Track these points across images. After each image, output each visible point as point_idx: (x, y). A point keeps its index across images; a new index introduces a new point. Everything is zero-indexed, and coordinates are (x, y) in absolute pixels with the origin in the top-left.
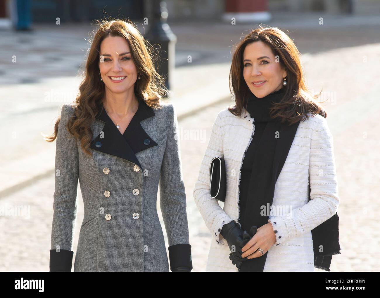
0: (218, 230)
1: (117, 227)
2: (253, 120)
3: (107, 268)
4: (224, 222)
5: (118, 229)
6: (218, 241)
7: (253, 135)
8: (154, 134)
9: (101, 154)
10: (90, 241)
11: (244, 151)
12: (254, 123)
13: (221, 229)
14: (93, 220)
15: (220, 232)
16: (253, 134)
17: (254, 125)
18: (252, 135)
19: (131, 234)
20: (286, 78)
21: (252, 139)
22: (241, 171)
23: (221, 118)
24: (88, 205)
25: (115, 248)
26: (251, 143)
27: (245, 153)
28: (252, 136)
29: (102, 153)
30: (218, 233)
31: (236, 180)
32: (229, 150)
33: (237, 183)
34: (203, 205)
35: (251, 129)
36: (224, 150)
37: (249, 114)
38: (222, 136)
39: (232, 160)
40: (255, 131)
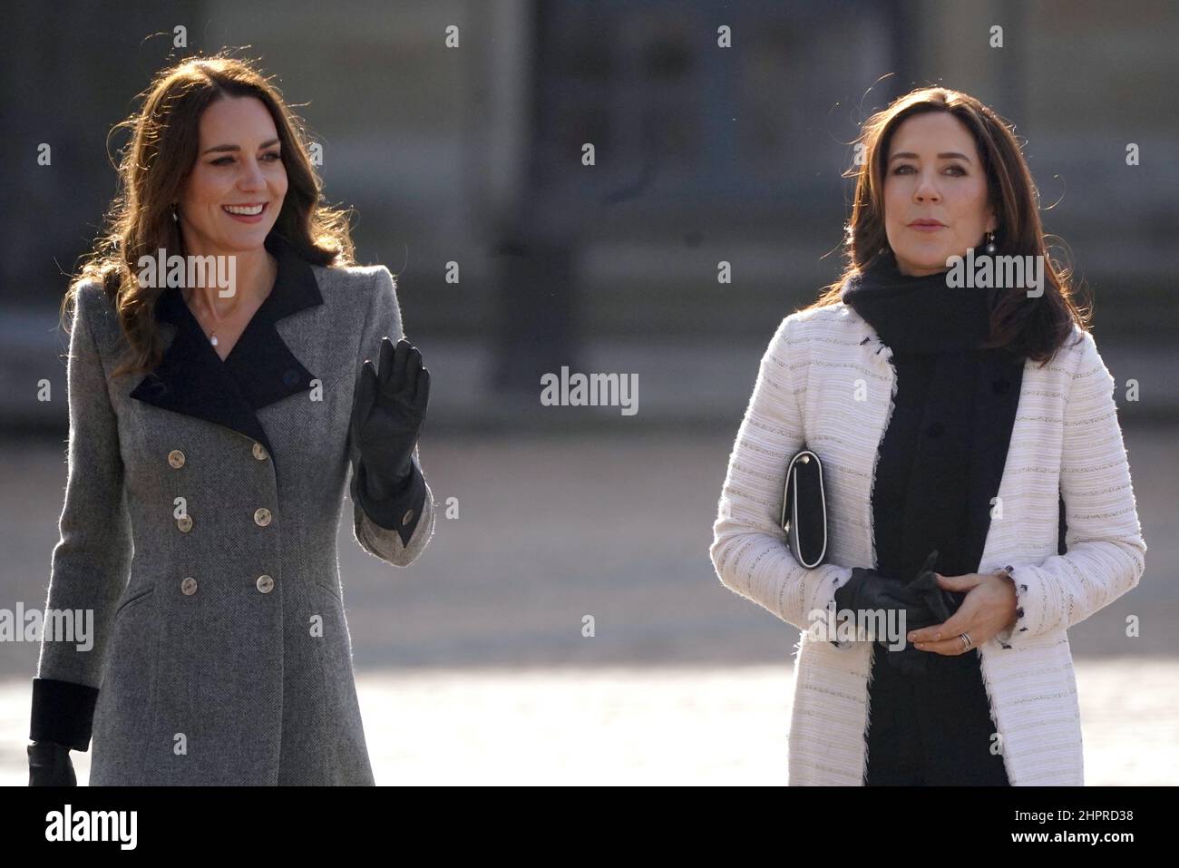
1: (211, 613)
2: (887, 352)
3: (180, 724)
4: (836, 581)
5: (215, 620)
7: (894, 395)
9: (163, 415)
10: (141, 652)
11: (876, 444)
12: (892, 360)
14: (150, 594)
16: (896, 391)
17: (893, 365)
18: (892, 395)
19: (249, 634)
20: (995, 233)
22: (872, 499)
23: (789, 343)
24: (142, 556)
25: (205, 670)
26: (891, 419)
27: (880, 448)
28: (894, 399)
29: (167, 412)
31: (861, 525)
32: (826, 438)
33: (865, 532)
34: (756, 568)
35: (886, 378)
36: (809, 434)
37: (875, 333)
38: (796, 393)
39: (842, 469)
40: (898, 383)
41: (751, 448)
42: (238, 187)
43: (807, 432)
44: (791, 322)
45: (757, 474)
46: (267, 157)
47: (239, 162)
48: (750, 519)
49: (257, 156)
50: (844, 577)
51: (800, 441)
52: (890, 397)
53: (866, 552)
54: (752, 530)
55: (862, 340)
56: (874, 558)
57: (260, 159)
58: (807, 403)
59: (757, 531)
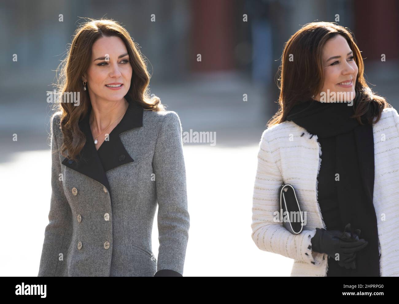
0: (308, 248)
2: (315, 138)
4: (310, 236)
6: (313, 261)
7: (321, 155)
8: (135, 148)
11: (316, 176)
12: (318, 141)
13: (311, 244)
15: (311, 249)
16: (321, 153)
17: (318, 143)
21: (321, 160)
22: (318, 200)
26: (321, 166)
27: (318, 178)
28: (320, 157)
29: (74, 171)
30: (310, 252)
31: (315, 212)
32: (293, 178)
33: (318, 215)
34: (273, 238)
35: (316, 149)
36: (285, 178)
37: (306, 130)
38: (276, 162)
39: (303, 190)
40: (322, 150)
41: (260, 189)
42: (109, 75)
43: (284, 177)
44: (267, 133)
45: (266, 200)
46: (122, 61)
47: (110, 65)
48: (266, 219)
49: (118, 62)
50: (313, 234)
51: (281, 182)
52: (319, 156)
53: (320, 223)
54: (267, 223)
55: (301, 134)
56: (324, 225)
57: (119, 63)
58: (282, 165)
59: (270, 223)
